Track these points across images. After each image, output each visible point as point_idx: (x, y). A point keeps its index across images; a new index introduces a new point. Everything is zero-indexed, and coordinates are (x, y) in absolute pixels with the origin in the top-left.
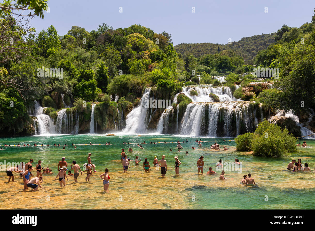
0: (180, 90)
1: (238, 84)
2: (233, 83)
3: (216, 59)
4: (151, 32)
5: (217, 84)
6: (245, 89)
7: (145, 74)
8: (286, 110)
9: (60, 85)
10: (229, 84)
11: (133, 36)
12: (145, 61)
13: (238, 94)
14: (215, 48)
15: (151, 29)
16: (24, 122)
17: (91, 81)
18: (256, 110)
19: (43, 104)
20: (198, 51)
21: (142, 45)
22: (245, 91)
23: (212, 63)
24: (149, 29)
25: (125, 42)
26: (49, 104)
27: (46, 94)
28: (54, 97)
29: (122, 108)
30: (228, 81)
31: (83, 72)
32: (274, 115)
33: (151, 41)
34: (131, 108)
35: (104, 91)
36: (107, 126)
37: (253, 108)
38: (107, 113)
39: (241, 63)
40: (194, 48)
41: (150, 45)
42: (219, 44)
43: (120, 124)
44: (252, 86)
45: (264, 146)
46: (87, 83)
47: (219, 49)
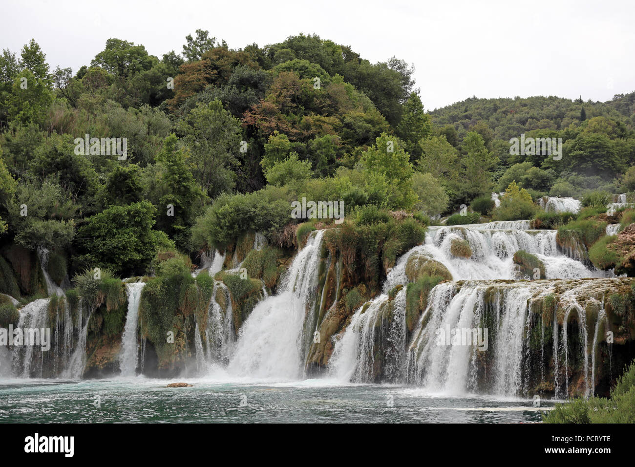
13: (606, 253)
14: (573, 113)
40: (505, 113)
42: (585, 100)
47: (583, 117)
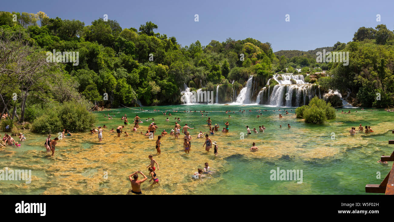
0: (271, 77)
1: (308, 73)
2: (305, 73)
3: (300, 60)
4: (259, 42)
5: (296, 73)
6: (311, 76)
7: (251, 66)
8: (334, 90)
9: (200, 74)
10: (303, 73)
11: (247, 44)
12: (253, 59)
13: (307, 79)
15: (259, 41)
16: (177, 96)
17: (218, 71)
18: (316, 90)
19: (189, 86)
20: (291, 55)
21: (252, 49)
22: (311, 77)
23: (298, 62)
24: (258, 41)
25: (242, 48)
26: (193, 86)
27: (190, 80)
28: (195, 82)
29: (236, 88)
30: (303, 71)
31: (214, 66)
32: (327, 92)
33: (258, 47)
34: (241, 88)
35: (226, 78)
36: (226, 99)
37: (314, 88)
38: (226, 91)
39: (314, 62)
40: (288, 53)
41: (257, 50)
42: (303, 51)
43: (234, 98)
44: (316, 75)
45: (311, 115)
46: (216, 72)
47: (303, 54)
